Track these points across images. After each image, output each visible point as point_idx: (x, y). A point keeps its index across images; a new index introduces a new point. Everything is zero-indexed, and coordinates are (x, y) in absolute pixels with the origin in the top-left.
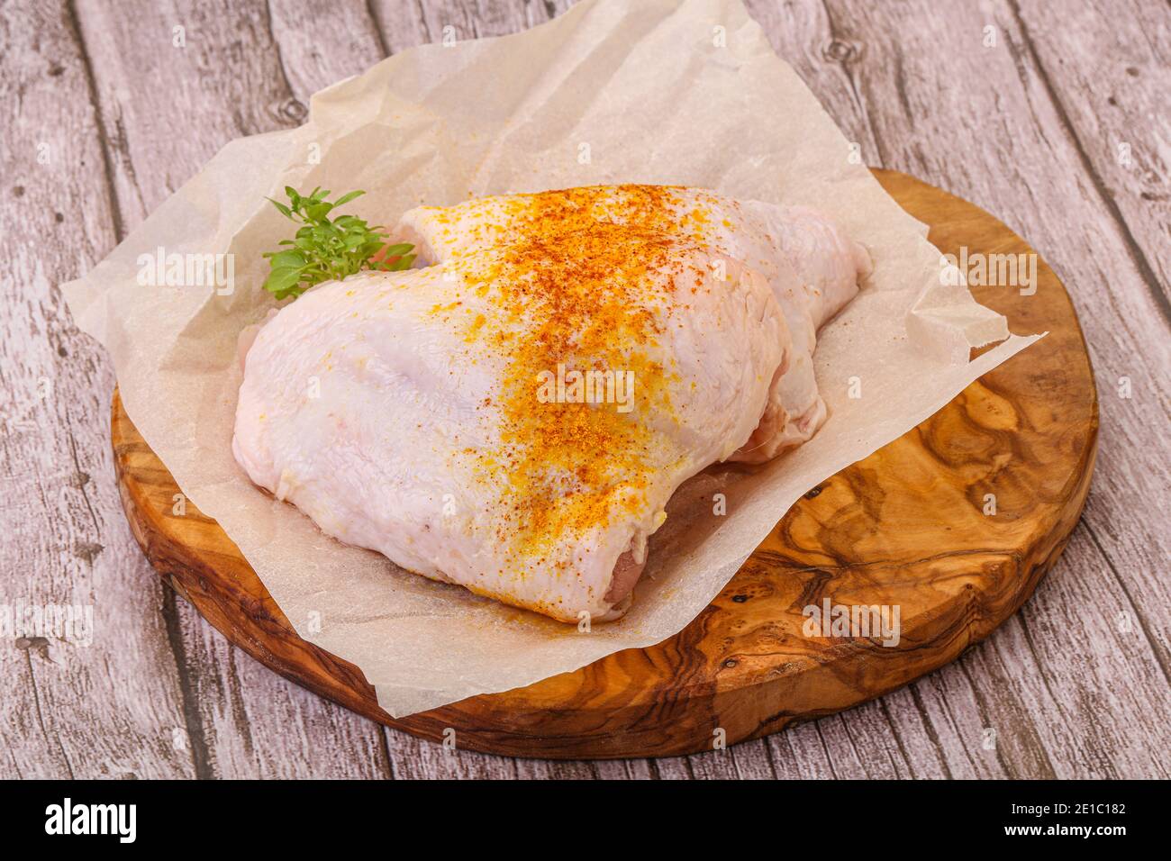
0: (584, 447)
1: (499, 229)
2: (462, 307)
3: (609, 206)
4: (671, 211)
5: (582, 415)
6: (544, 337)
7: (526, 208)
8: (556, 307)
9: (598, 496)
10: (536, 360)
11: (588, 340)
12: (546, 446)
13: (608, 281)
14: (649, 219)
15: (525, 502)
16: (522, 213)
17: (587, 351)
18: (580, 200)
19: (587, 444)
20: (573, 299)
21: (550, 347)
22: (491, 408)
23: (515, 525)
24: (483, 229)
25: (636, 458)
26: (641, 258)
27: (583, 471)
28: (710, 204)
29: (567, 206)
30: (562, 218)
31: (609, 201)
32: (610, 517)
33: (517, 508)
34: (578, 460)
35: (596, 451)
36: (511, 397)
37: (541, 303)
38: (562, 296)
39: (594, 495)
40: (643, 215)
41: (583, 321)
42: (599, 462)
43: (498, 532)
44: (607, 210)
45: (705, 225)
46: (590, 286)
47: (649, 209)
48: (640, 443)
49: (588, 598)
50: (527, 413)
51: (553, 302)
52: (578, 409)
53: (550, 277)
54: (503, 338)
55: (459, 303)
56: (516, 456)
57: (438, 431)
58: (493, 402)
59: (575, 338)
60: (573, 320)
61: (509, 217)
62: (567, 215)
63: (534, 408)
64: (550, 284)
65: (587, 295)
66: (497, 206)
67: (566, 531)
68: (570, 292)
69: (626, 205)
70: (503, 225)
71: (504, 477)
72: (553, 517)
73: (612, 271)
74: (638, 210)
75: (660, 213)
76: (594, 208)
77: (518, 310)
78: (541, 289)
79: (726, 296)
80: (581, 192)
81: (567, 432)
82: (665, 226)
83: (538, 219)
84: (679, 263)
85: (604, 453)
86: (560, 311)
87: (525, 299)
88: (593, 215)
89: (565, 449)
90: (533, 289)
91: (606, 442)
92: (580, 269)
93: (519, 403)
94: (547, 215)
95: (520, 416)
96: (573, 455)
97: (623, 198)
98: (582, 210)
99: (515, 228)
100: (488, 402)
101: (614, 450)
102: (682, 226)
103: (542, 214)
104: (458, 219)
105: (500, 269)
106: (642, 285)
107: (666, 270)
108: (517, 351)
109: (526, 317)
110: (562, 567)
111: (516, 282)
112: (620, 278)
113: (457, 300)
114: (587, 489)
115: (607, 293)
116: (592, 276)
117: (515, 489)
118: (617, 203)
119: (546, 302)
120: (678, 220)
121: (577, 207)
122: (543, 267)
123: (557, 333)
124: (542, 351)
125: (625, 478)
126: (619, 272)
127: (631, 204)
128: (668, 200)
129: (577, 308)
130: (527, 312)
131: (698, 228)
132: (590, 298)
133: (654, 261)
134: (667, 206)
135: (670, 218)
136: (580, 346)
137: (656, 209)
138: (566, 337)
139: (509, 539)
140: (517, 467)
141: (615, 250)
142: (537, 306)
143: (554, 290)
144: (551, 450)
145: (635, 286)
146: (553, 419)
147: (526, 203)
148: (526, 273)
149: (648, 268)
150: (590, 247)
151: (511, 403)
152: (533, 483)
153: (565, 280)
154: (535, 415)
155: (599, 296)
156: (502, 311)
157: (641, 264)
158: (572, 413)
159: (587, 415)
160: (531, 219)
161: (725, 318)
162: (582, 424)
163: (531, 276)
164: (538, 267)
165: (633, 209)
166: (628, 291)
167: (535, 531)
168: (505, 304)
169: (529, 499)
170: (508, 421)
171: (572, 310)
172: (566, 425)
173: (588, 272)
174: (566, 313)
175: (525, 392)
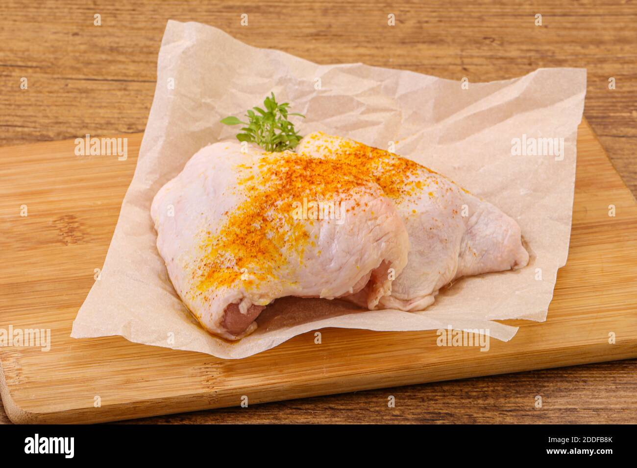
0: (248, 250)
1: (330, 152)
2: (250, 170)
3: (383, 162)
4: (408, 176)
5: (259, 237)
6: (267, 196)
7: (350, 148)
8: (284, 187)
9: (238, 273)
10: (257, 204)
11: (283, 206)
12: (234, 243)
13: (313, 187)
14: (394, 175)
15: (210, 264)
16: (347, 149)
17: (280, 211)
18: (375, 154)
19: (251, 250)
20: (292, 187)
21: (266, 202)
22: (226, 216)
23: (200, 272)
24: (324, 147)
25: (270, 268)
26: (339, 186)
27: (240, 259)
28: (433, 183)
29: (367, 154)
30: (359, 158)
31: (386, 161)
32: (233, 284)
33: (205, 265)
34: (241, 254)
35: (253, 255)
36: (237, 215)
37: (278, 182)
38: (289, 184)
39: (236, 272)
40: (393, 172)
41: (288, 198)
42: (250, 259)
43: (193, 273)
44: (380, 163)
45: (418, 190)
46: (303, 185)
47: (399, 171)
48: (278, 262)
49: (210, 319)
50: (237, 225)
51: (283, 185)
52: (260, 234)
53: (292, 173)
54: (252, 189)
55: (251, 168)
56: (220, 241)
57: (206, 219)
58: (229, 214)
59: (279, 203)
60: (284, 195)
61: (339, 148)
62: (364, 157)
63: (241, 224)
64: (288, 176)
65: (299, 188)
66: (339, 140)
67: (215, 284)
68: (293, 183)
69: (391, 165)
70: (333, 150)
71: (210, 249)
72: (216, 275)
73: (319, 184)
74: (393, 170)
75: (402, 175)
76: (377, 160)
77: (268, 180)
78: (284, 176)
79: (364, 220)
80: (379, 151)
81: (246, 240)
82: (398, 181)
83: (349, 154)
84: (352, 195)
85: (255, 257)
86: (283, 189)
87: (274, 177)
88: (373, 163)
89: (240, 247)
90: (280, 176)
91: (260, 253)
92: (308, 176)
93: (237, 219)
94: (356, 154)
95: (233, 224)
96: (241, 251)
97: (393, 162)
98: (372, 159)
99: (337, 154)
100: (227, 212)
101: (262, 258)
102: (406, 185)
103: (354, 153)
104: (318, 139)
105: (278, 161)
106: (327, 196)
107: (343, 196)
108: (253, 197)
109: (268, 184)
110: (206, 299)
111: (277, 170)
112: (319, 189)
113: (252, 165)
114: (236, 268)
115: (308, 191)
116: (309, 181)
117: (210, 256)
118: (388, 163)
119: (281, 182)
120: (406, 181)
121: (371, 156)
122: (294, 168)
123: (273, 197)
124: (263, 202)
125: (256, 272)
126: (323, 186)
127: (393, 165)
128: (412, 171)
129: (291, 191)
130: (269, 183)
131: (413, 189)
132: (299, 190)
133: (343, 189)
134: (408, 173)
135: (404, 179)
136: (279, 207)
137: (402, 172)
138: (276, 200)
139: (195, 277)
140: (217, 247)
141: (333, 177)
142: (275, 183)
143: (289, 179)
144: (234, 245)
145: (324, 195)
146: (245, 232)
147: (353, 145)
148: (285, 167)
149: (337, 191)
150: (325, 171)
151: (235, 217)
152: (218, 257)
153: (296, 177)
154: (239, 226)
155: (303, 191)
156: (262, 178)
157: (336, 187)
158: (256, 234)
159: (262, 238)
160: (347, 153)
161: (356, 230)
162: (256, 241)
163: (284, 170)
164: (292, 167)
165: (392, 168)
166: (317, 195)
167: (206, 279)
168: (265, 176)
169: (213, 263)
170: (227, 225)
171: (288, 191)
172: (249, 238)
173: (309, 179)
174: (284, 191)
175: (243, 216)
